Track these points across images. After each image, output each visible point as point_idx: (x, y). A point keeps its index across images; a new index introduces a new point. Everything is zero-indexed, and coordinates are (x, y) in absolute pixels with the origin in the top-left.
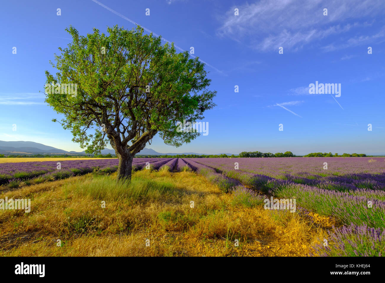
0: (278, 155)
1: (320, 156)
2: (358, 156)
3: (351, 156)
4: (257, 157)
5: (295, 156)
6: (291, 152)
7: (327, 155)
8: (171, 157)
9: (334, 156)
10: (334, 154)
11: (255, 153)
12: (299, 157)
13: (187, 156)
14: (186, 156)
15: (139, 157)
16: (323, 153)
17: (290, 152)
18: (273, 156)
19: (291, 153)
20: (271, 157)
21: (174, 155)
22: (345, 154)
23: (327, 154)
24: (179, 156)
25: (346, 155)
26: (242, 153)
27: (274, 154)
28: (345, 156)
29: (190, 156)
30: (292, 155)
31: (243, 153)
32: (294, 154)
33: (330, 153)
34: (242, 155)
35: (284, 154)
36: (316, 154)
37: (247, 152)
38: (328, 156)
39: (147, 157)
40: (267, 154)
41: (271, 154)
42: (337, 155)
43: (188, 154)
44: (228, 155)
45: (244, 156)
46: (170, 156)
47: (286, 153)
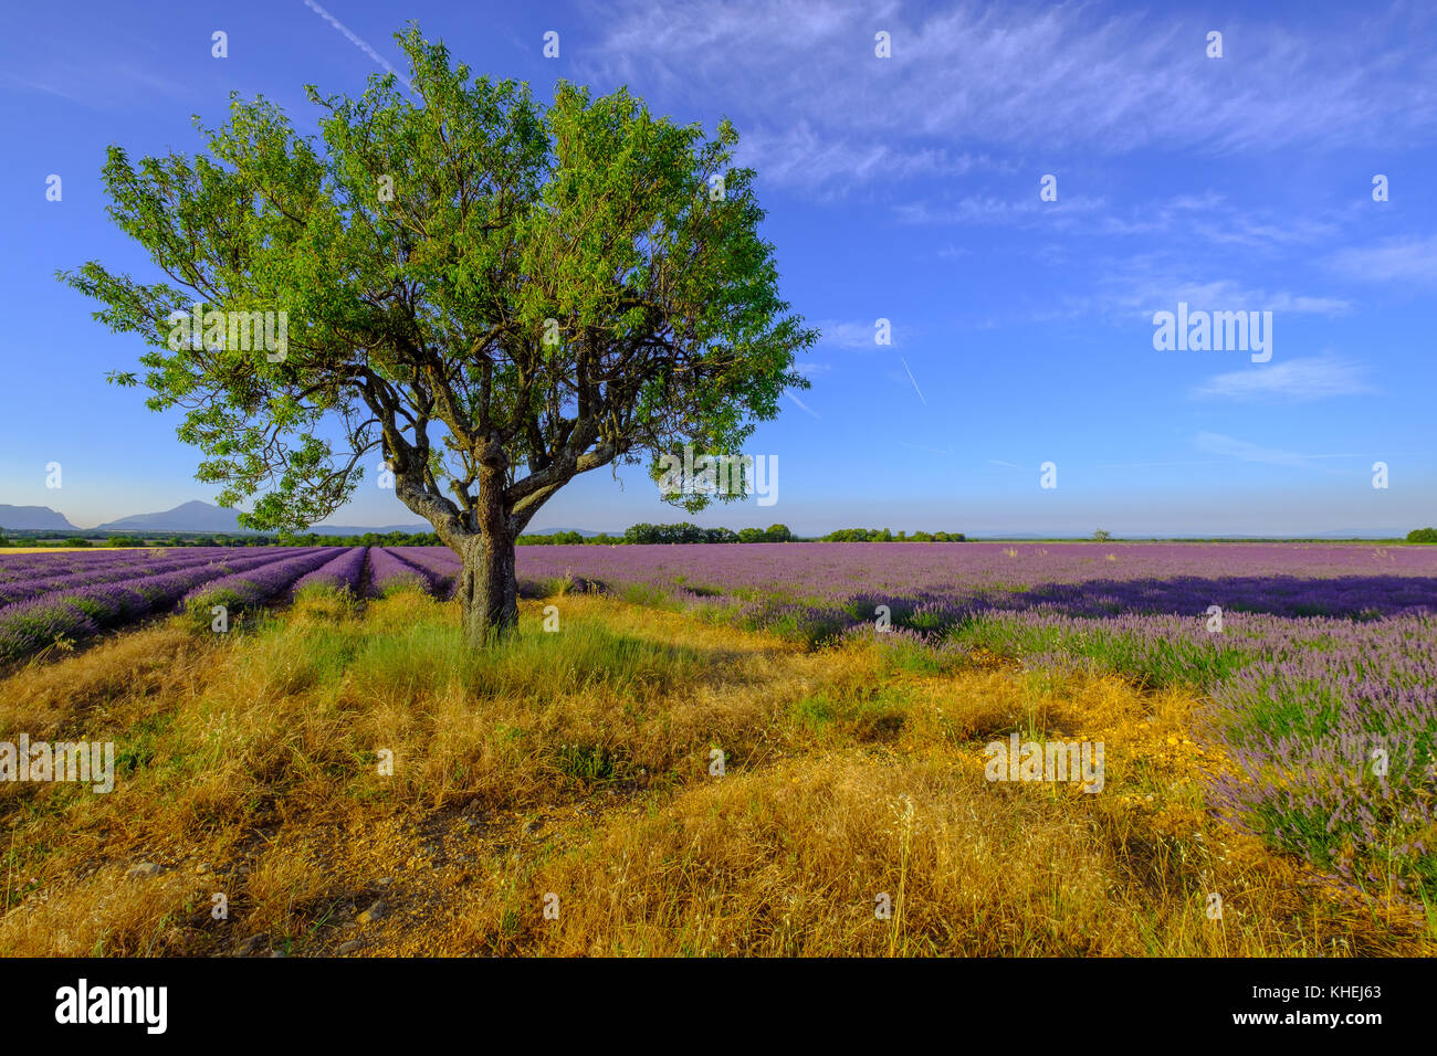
0: (747, 536)
1: (861, 540)
2: (949, 539)
3: (933, 539)
4: (684, 542)
5: (795, 539)
6: (786, 525)
7: (878, 536)
8: (339, 541)
9: (895, 539)
10: (894, 533)
11: (678, 528)
12: (807, 541)
13: (411, 540)
14: (406, 537)
15: (167, 542)
16: (869, 530)
17: (783, 526)
18: (734, 539)
19: (786, 530)
20: (726, 542)
21: (351, 534)
22: (918, 533)
23: (879, 533)
24: (380, 539)
25: (923, 537)
26: (634, 529)
27: (737, 532)
28: (920, 540)
29: (425, 537)
30: (787, 534)
31: (638, 528)
32: (793, 532)
33: (887, 530)
34: (635, 537)
35: (765, 531)
36: (850, 532)
37: (653, 525)
38: (880, 540)
39: (212, 544)
40: (715, 531)
41: (727, 532)
42: (902, 537)
43: (417, 532)
44: (584, 536)
45: (640, 540)
46: (331, 540)
47: (772, 530)
